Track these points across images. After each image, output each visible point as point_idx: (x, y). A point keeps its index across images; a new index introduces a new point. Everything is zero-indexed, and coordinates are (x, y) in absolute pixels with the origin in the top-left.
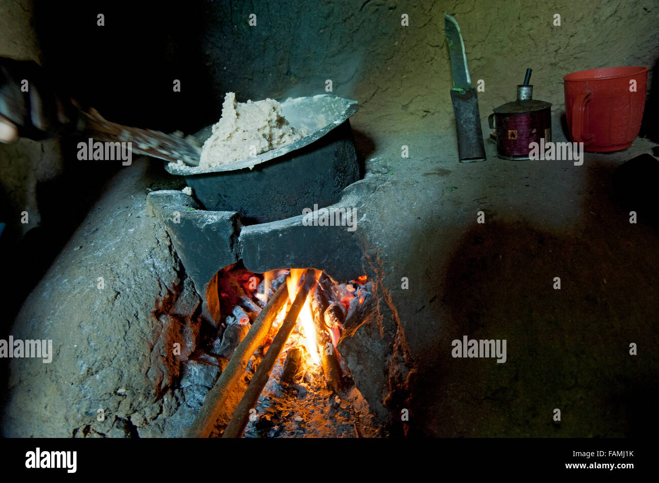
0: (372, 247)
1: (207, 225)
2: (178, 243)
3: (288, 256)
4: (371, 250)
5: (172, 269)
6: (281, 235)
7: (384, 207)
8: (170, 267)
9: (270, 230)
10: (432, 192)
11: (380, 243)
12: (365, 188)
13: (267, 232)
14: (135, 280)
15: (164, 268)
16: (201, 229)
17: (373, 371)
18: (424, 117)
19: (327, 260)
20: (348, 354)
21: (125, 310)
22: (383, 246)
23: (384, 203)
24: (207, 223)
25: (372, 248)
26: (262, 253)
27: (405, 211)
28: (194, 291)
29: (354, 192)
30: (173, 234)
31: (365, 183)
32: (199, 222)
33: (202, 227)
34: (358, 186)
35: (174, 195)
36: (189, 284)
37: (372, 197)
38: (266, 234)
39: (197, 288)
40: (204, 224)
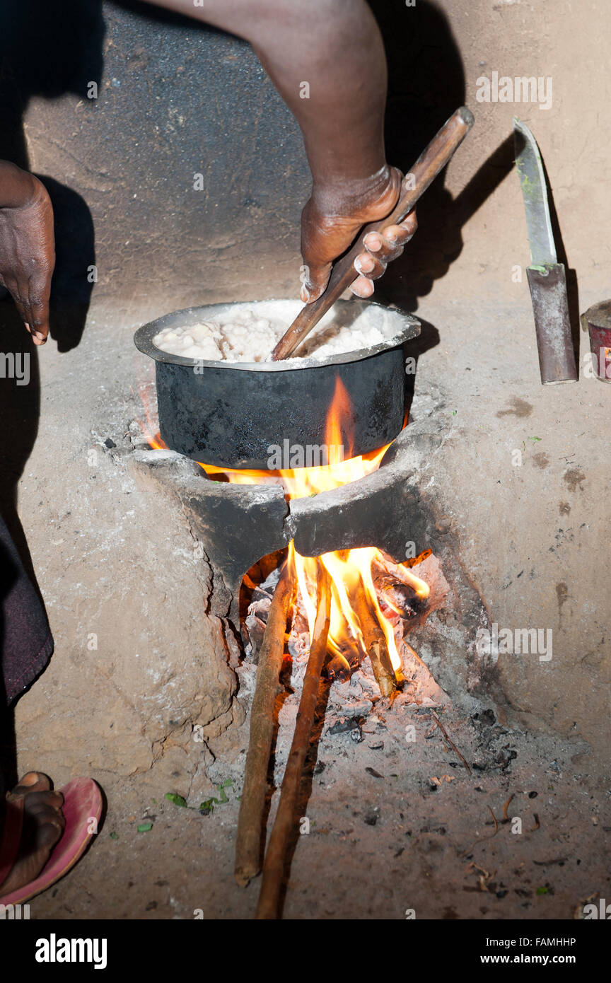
0: (445, 516)
1: (255, 506)
2: (204, 526)
3: (346, 534)
4: (444, 521)
5: (202, 560)
6: (341, 511)
7: (455, 468)
8: (200, 558)
9: (329, 507)
10: (511, 444)
11: (454, 512)
12: (427, 441)
13: (326, 509)
14: (174, 577)
15: (194, 559)
16: (246, 510)
17: (454, 661)
18: (480, 273)
19: (389, 535)
20: (420, 646)
22: (458, 517)
23: (455, 462)
24: (254, 503)
25: (444, 519)
26: (319, 534)
27: (482, 473)
28: (224, 584)
29: (413, 445)
30: (195, 516)
31: (425, 434)
32: (242, 502)
33: (248, 508)
34: (417, 438)
35: (178, 462)
36: (218, 577)
37: (438, 453)
38: (325, 512)
39: (227, 581)
40: (251, 505)
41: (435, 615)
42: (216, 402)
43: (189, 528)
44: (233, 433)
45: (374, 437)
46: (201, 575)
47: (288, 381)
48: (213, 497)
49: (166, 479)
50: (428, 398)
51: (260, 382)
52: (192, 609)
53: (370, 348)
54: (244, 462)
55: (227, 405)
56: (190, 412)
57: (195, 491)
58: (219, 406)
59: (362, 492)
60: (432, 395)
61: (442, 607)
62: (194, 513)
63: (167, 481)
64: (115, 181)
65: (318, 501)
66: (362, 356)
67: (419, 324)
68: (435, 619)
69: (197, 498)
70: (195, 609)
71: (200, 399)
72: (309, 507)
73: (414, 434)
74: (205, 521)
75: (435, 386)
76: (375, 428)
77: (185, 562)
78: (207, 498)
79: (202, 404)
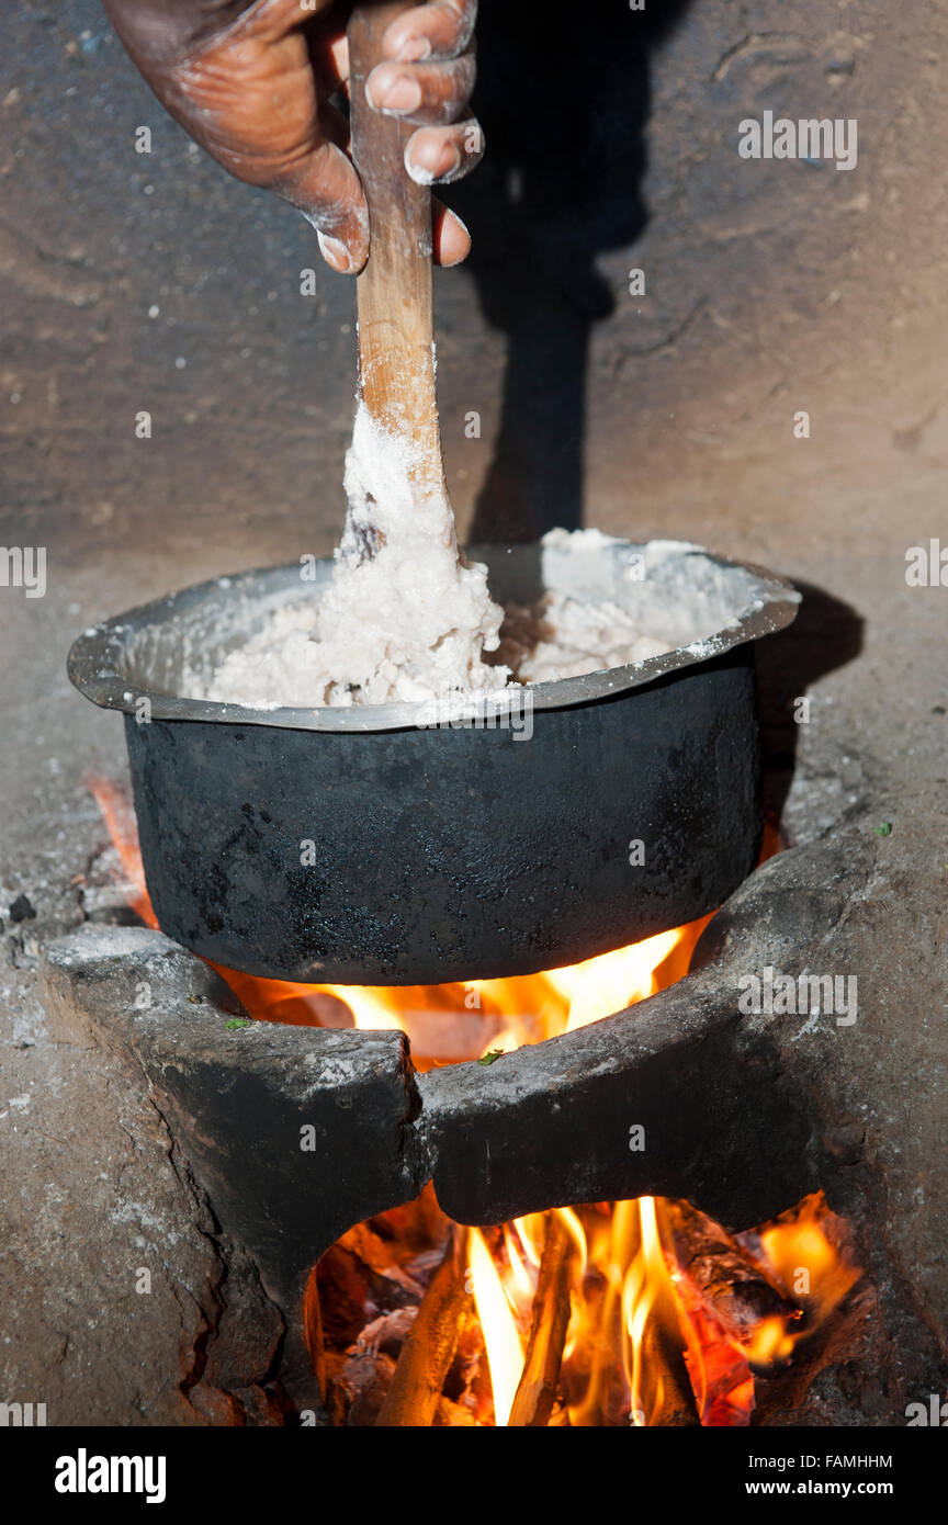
0: (847, 1119)
1: (323, 1091)
2: (204, 1140)
3: (577, 1166)
4: (844, 1129)
5: (195, 1232)
6: (557, 1106)
8: (187, 1227)
9: (523, 1094)
11: (871, 1106)
12: (804, 908)
13: (513, 1101)
14: (102, 1289)
15: (170, 1231)
16: (299, 1103)
21: (101, 1389)
22: (881, 1120)
24: (319, 1086)
25: (846, 1125)
26: (499, 1168)
28: (262, 1294)
29: (768, 919)
30: (180, 1112)
31: (801, 888)
32: (289, 1080)
33: (303, 1097)
34: (780, 900)
35: (150, 966)
36: (244, 1274)
37: (832, 942)
38: (509, 1109)
39: (271, 1283)
40: (310, 1090)
41: (830, 1379)
42: (240, 812)
43: (164, 1143)
44: (285, 891)
45: (664, 896)
46: (186, 1275)
47: (418, 756)
48: (216, 1065)
49: (108, 1014)
50: (834, 787)
51: (342, 759)
52: (140, 1382)
53: (639, 665)
54: (317, 965)
55: (266, 819)
56: (184, 836)
57: (175, 1046)
58: (246, 822)
59: (617, 1054)
60: (842, 778)
61: (852, 1353)
62: (176, 1104)
63: (112, 1020)
64: (105, 278)
65: (497, 1078)
66: (612, 688)
67: (796, 598)
68: (832, 1391)
69: (180, 1068)
70: (148, 1382)
71: (202, 801)
72: (471, 1094)
73: (771, 889)
74: (206, 1126)
75: (853, 755)
76: (664, 875)
77: (140, 1242)
78: (202, 1067)
79: (208, 815)
